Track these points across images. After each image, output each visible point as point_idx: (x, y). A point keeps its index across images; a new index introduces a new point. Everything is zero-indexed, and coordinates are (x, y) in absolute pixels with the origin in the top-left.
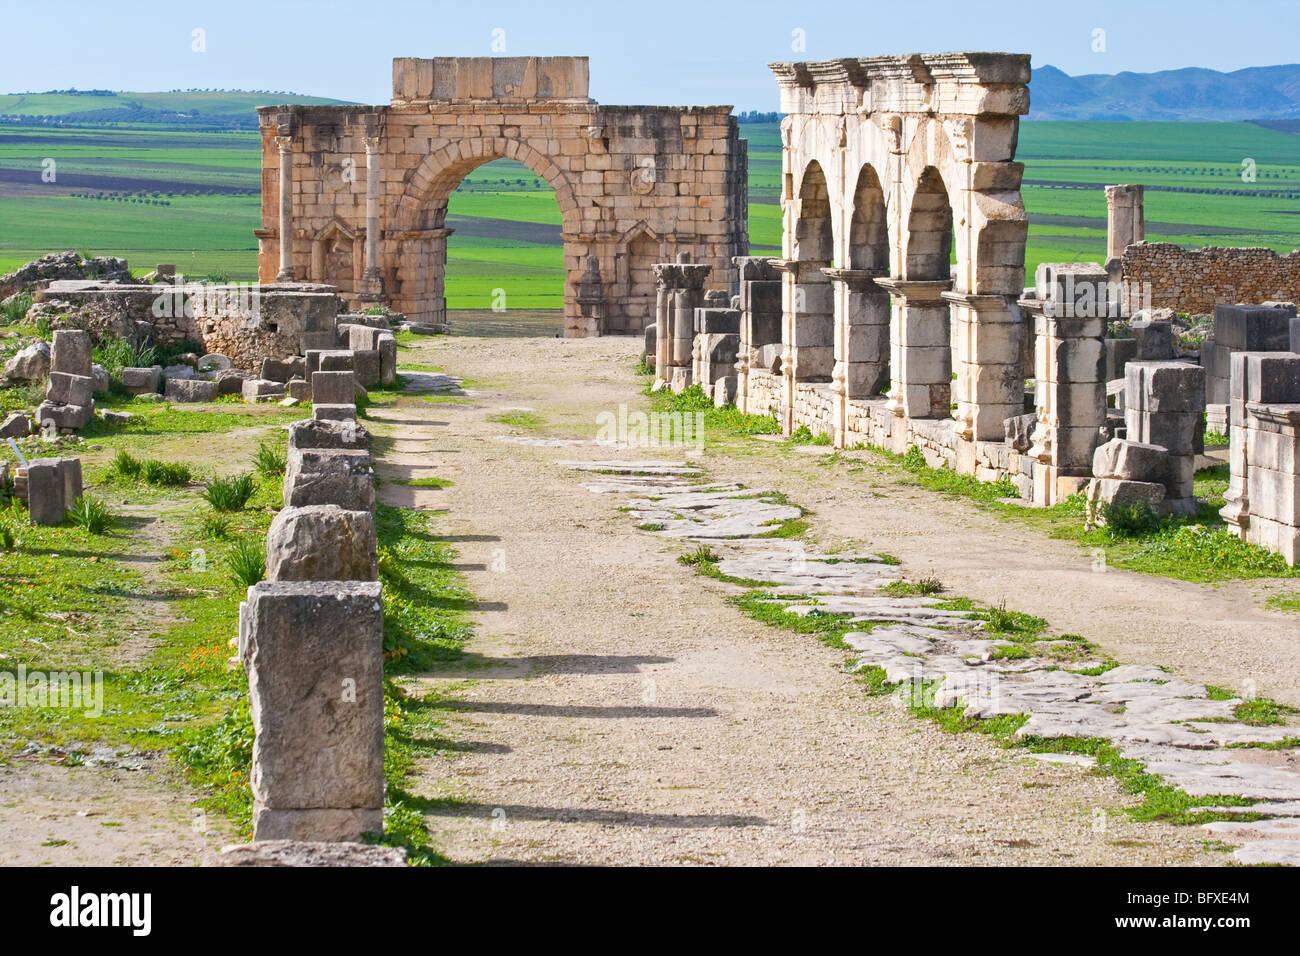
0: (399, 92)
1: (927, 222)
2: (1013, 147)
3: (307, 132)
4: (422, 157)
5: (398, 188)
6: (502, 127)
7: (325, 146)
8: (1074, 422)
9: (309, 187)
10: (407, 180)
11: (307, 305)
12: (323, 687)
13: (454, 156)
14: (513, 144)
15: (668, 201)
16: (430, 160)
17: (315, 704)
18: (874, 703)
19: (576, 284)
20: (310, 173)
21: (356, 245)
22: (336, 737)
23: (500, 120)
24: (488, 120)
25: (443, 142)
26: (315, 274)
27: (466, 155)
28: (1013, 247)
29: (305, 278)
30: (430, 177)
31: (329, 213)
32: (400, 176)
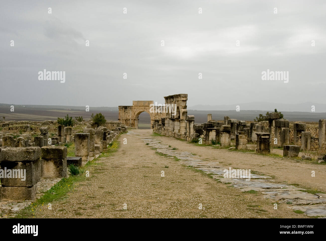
0: (133, 104)
1: (178, 112)
2: (186, 104)
3: (124, 109)
4: (136, 111)
5: (133, 115)
6: (144, 108)
7: (125, 110)
8: (191, 132)
9: (124, 114)
10: (134, 114)
11: (117, 123)
12: (82, 143)
13: (139, 111)
14: (145, 110)
15: (162, 116)
16: (136, 112)
17: (81, 145)
18: (176, 162)
19: (152, 125)
20: (124, 113)
21: (129, 121)
22: (83, 149)
23: (144, 107)
24: (143, 107)
25: (138, 110)
26: (124, 124)
27: (140, 111)
28: (186, 114)
29: (123, 124)
30: (137, 113)
31: (126, 117)
32: (133, 113)
